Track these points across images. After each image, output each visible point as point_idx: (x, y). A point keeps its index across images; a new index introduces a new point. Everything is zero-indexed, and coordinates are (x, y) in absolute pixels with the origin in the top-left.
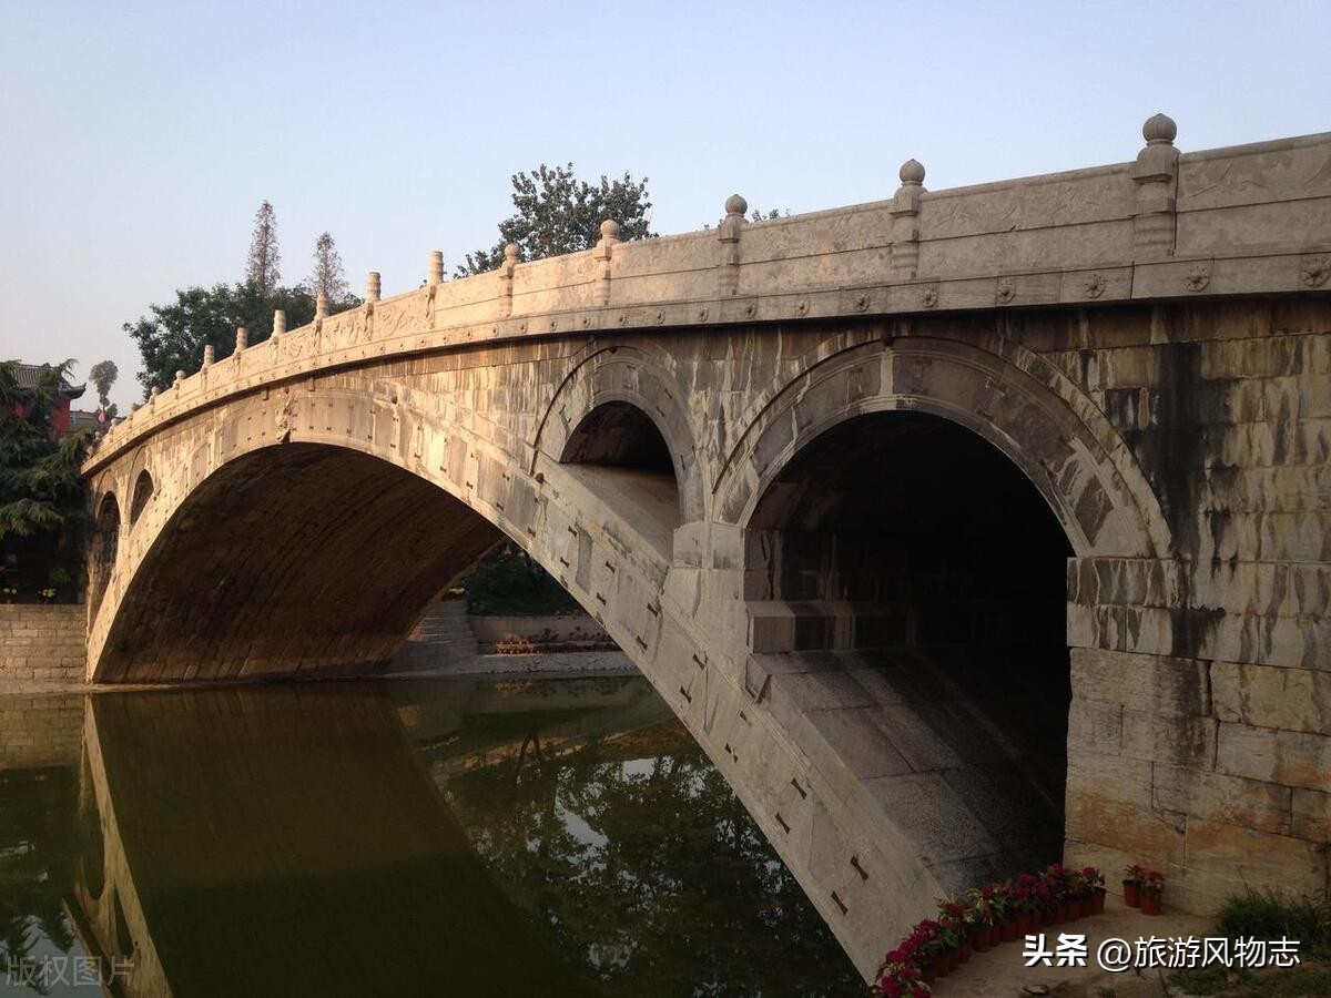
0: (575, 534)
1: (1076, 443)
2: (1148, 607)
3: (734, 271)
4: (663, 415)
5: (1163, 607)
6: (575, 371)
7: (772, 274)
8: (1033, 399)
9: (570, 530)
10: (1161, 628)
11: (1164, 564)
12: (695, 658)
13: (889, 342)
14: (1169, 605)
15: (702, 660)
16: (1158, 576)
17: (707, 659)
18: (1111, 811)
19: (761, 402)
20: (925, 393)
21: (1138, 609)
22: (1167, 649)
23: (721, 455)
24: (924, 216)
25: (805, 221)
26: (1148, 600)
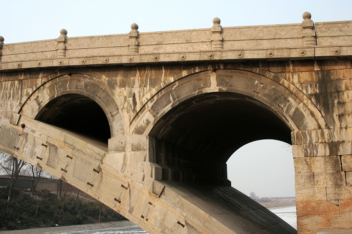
0: (46, 146)
1: (290, 99)
2: (320, 143)
3: (137, 48)
4: (99, 98)
5: (325, 142)
6: (45, 83)
7: (155, 49)
8: (273, 87)
9: (43, 145)
10: (325, 148)
11: (324, 130)
12: (122, 186)
13: (215, 70)
14: (327, 141)
15: (126, 186)
16: (323, 134)
17: (129, 185)
18: (313, 204)
19: (154, 91)
20: (231, 86)
21: (317, 144)
22: (328, 154)
23: (134, 110)
24: (225, 33)
25: (171, 32)
26: (320, 141)
